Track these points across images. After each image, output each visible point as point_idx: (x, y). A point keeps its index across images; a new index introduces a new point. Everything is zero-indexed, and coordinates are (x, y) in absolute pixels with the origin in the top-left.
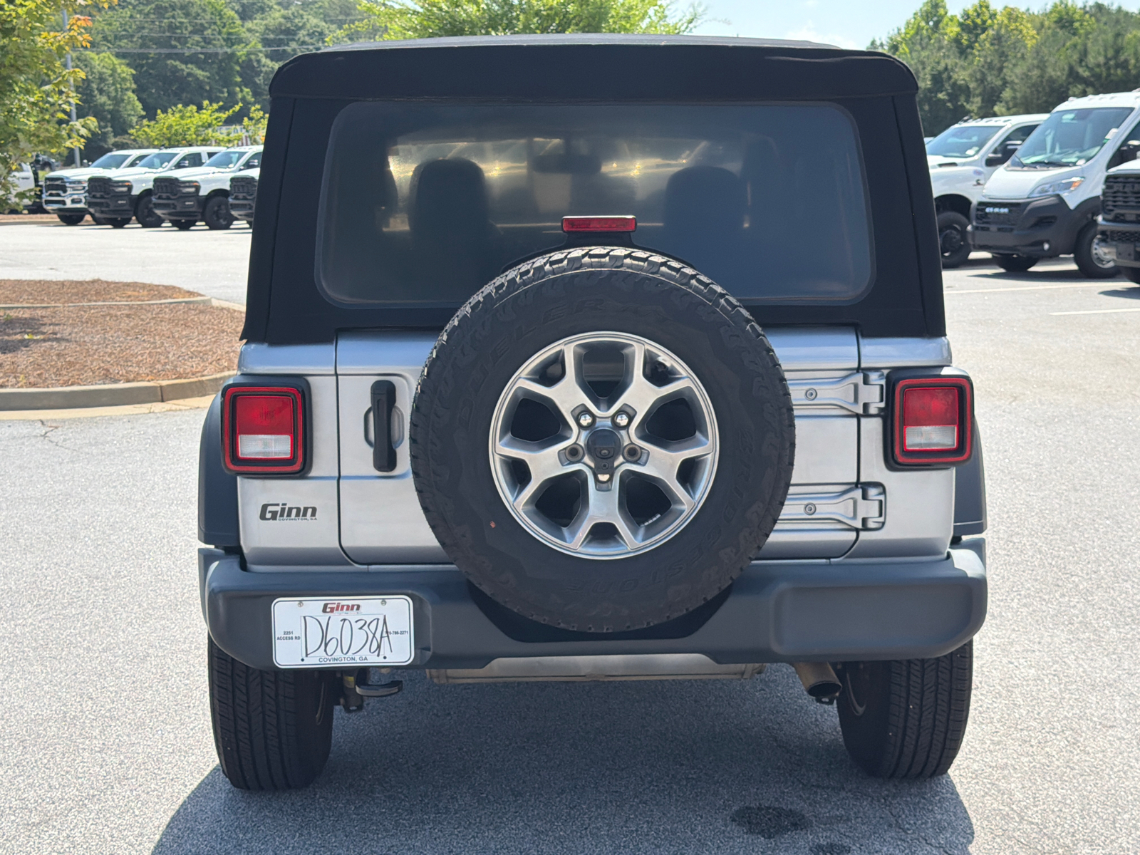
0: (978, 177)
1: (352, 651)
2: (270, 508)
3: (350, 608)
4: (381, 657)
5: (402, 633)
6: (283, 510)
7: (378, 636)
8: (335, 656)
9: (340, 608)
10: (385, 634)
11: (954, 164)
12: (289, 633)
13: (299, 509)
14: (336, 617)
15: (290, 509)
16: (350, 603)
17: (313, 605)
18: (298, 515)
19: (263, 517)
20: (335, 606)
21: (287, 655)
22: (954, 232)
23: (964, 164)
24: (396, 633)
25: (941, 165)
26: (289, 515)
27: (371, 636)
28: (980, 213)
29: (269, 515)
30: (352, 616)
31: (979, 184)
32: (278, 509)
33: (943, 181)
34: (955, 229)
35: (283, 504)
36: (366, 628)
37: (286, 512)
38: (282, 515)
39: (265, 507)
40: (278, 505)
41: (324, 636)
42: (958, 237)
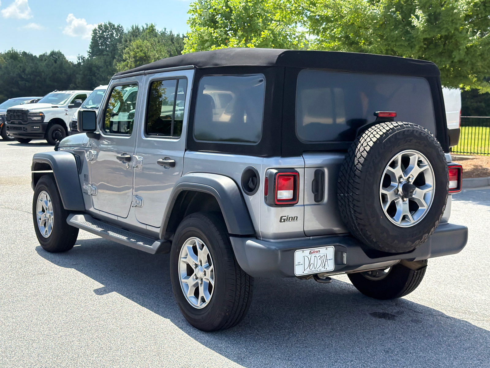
0: (66, 112)
1: (317, 268)
2: (283, 218)
3: (317, 252)
4: (325, 269)
5: (331, 259)
6: (287, 218)
7: (324, 261)
8: (312, 270)
9: (314, 252)
10: (326, 261)
11: (57, 107)
12: (299, 263)
13: (292, 217)
14: (313, 255)
15: (290, 218)
16: (317, 250)
17: (307, 251)
18: (292, 220)
19: (281, 221)
20: (313, 251)
21: (299, 271)
22: (59, 132)
23: (61, 107)
24: (329, 260)
25: (53, 107)
26: (289, 220)
27: (322, 261)
28: (74, 125)
29: (283, 220)
30: (317, 255)
31: (67, 115)
32: (286, 218)
33: (51, 113)
34: (59, 131)
35: (288, 216)
36: (321, 259)
37: (288, 219)
38: (287, 220)
39: (281, 217)
40: (286, 216)
41: (310, 263)
42: (61, 134)
